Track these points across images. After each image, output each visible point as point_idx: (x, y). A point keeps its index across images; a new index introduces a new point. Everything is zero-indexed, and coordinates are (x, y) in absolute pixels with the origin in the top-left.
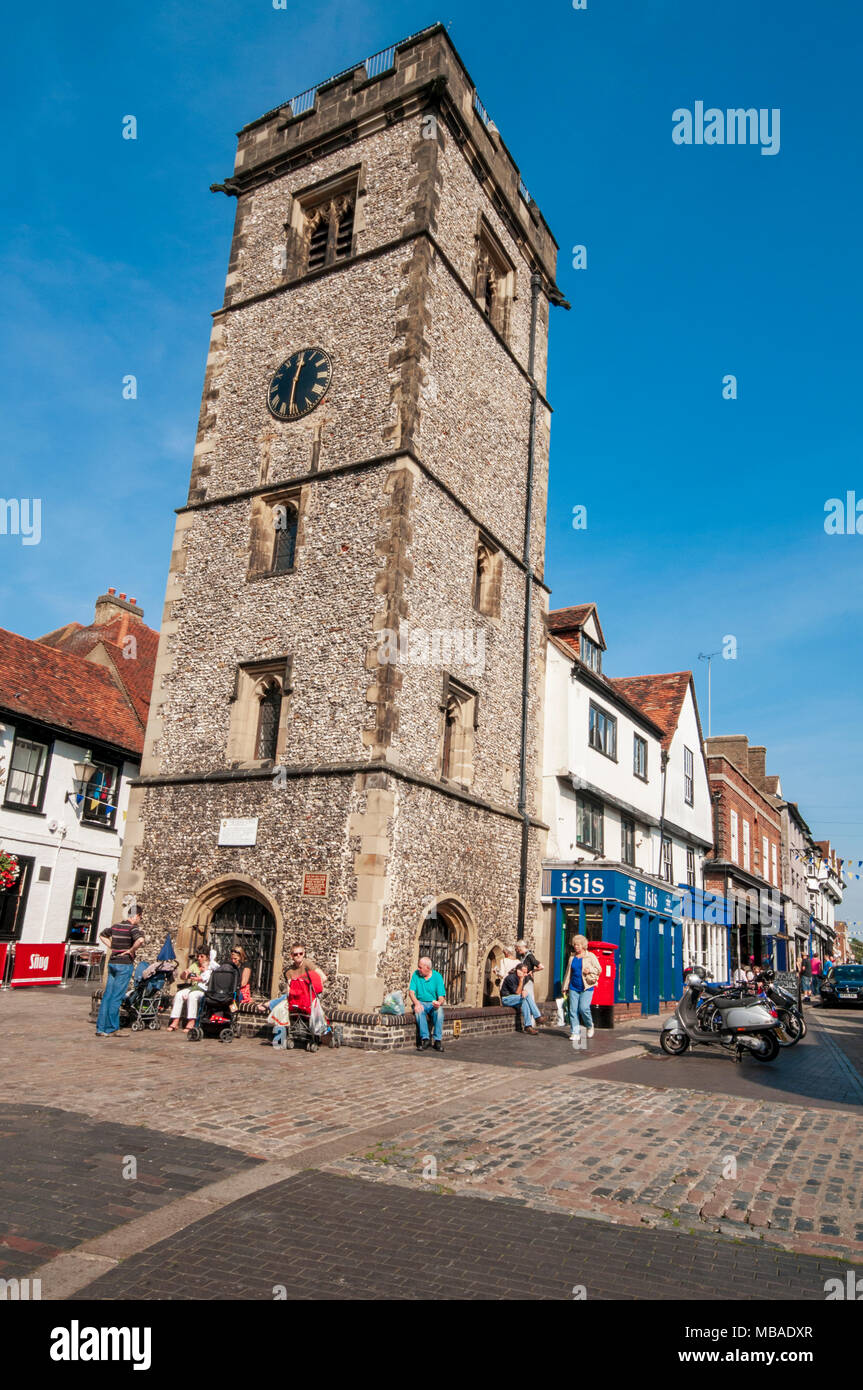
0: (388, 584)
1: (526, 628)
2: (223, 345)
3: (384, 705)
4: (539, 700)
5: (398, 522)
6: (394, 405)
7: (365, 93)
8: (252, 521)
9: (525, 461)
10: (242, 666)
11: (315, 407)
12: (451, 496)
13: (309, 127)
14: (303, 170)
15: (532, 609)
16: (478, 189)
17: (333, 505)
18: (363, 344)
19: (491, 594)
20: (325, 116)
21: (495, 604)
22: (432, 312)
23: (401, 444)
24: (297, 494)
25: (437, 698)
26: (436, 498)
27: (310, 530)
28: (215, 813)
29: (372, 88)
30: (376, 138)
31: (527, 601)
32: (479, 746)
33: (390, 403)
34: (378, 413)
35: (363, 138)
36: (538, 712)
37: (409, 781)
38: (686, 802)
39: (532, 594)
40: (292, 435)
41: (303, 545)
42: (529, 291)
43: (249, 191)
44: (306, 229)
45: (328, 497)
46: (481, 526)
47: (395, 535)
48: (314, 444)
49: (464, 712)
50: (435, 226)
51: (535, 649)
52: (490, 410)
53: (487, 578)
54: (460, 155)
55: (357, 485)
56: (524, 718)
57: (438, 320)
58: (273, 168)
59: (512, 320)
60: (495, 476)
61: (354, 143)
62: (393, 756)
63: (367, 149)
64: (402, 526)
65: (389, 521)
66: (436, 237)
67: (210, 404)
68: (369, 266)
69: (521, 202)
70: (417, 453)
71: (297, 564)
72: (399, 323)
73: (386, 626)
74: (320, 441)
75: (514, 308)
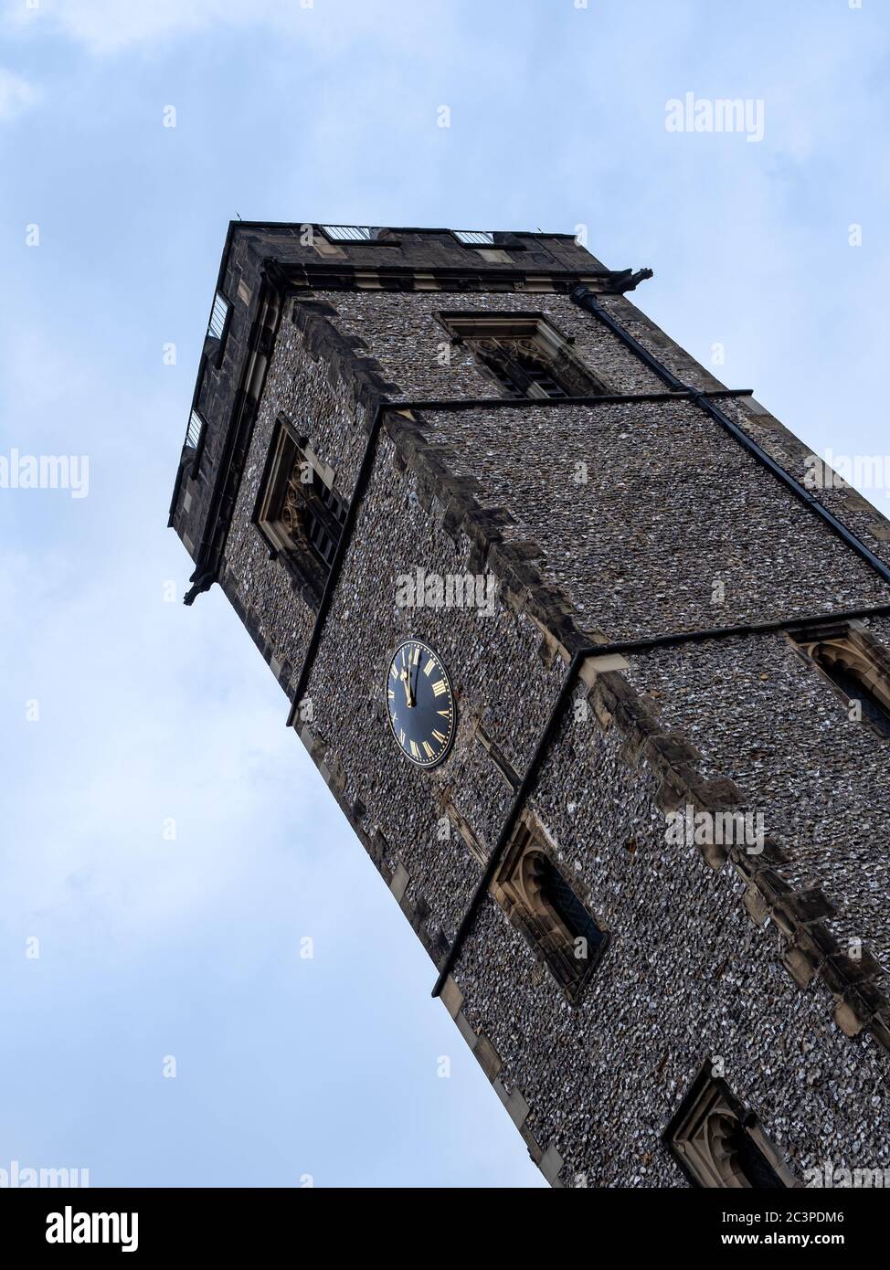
2: (322, 746)
5: (651, 750)
6: (522, 617)
7: (226, 357)
8: (514, 921)
9: (772, 485)
11: (457, 711)
12: (699, 638)
13: (213, 445)
14: (242, 487)
17: (571, 807)
20: (216, 418)
22: (470, 472)
23: (570, 652)
24: (526, 836)
27: (578, 866)
29: (227, 345)
30: (271, 382)
33: (517, 619)
34: (516, 646)
35: (260, 396)
40: (463, 769)
41: (586, 894)
42: (581, 314)
43: (220, 565)
44: (294, 536)
45: (557, 803)
46: (784, 626)
47: (665, 769)
48: (491, 755)
50: (392, 389)
52: (658, 485)
54: (359, 296)
55: (572, 753)
57: (486, 470)
58: (218, 518)
59: (591, 365)
60: (745, 547)
61: (257, 410)
63: (273, 400)
64: (663, 748)
65: (642, 758)
66: (405, 397)
67: (364, 824)
68: (371, 502)
69: (480, 251)
70: (600, 641)
71: (603, 927)
72: (445, 526)
73: (769, 904)
74: (494, 745)
75: (580, 351)
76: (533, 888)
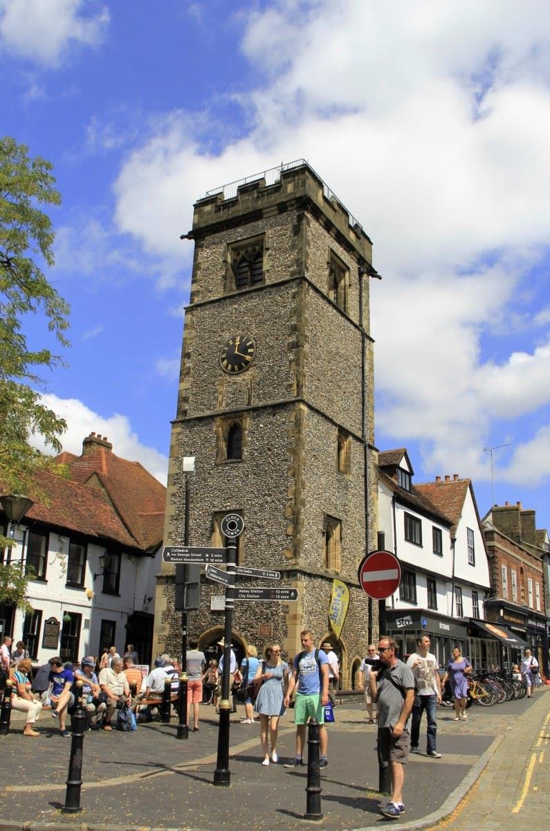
0: (294, 472)
1: (365, 476)
2: (191, 326)
3: (296, 537)
4: (375, 516)
5: (297, 437)
6: (291, 372)
7: (266, 194)
8: (216, 431)
9: (360, 378)
10: (216, 513)
11: (248, 369)
12: (323, 415)
13: (235, 207)
14: (233, 230)
15: (368, 464)
16: (328, 236)
17: (261, 425)
18: (272, 335)
19: (345, 461)
20: (243, 203)
21: (348, 466)
22: (308, 317)
23: (297, 394)
24: (240, 417)
25: (321, 527)
26: (316, 418)
27: (250, 439)
28: (207, 594)
29: (269, 192)
30: (273, 219)
31: (365, 460)
32: (343, 549)
33: (289, 370)
34: (283, 375)
35: (265, 218)
36: (375, 523)
37: (310, 575)
38: (470, 564)
39: (368, 454)
40: (235, 383)
41: (246, 447)
42: (357, 276)
43: (202, 238)
44: (235, 261)
45: (258, 420)
46: (339, 426)
47: (296, 444)
48: (248, 389)
49: (336, 532)
50: (307, 269)
51: (371, 488)
52: (340, 356)
53: (343, 452)
54: (317, 224)
55: (274, 415)
56: (367, 529)
57: (312, 320)
58: (216, 228)
59: (349, 298)
60: (344, 393)
61: (260, 219)
62: (302, 563)
63: (268, 224)
64: (299, 439)
65: (293, 437)
66: (308, 276)
67: (186, 360)
68: (273, 292)
70: (304, 398)
71: (243, 457)
72: (291, 326)
73: (295, 494)
74: (251, 389)
75: (349, 291)
76: (228, 428)
